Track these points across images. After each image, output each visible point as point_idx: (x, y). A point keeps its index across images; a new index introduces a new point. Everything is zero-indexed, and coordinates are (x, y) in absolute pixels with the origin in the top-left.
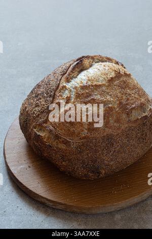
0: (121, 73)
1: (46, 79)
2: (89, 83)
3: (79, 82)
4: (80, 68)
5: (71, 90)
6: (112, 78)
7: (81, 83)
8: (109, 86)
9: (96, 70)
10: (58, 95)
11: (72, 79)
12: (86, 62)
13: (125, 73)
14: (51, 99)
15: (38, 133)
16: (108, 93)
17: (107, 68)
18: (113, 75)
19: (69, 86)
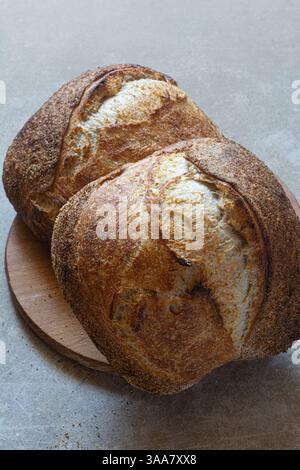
0: (171, 98)
1: (43, 112)
2: (121, 122)
3: (102, 120)
4: (103, 95)
5: (90, 135)
6: (157, 111)
7: (107, 121)
8: (154, 124)
9: (130, 97)
10: (69, 143)
11: (90, 115)
12: (112, 84)
13: (178, 99)
14: (58, 150)
15: (40, 208)
16: (152, 137)
17: (148, 92)
18: (158, 104)
19: (86, 127)
